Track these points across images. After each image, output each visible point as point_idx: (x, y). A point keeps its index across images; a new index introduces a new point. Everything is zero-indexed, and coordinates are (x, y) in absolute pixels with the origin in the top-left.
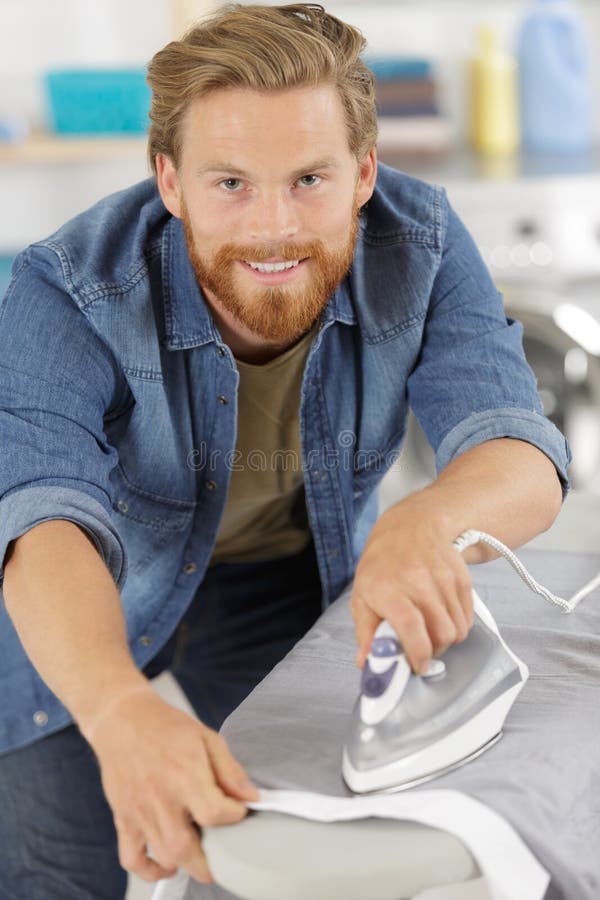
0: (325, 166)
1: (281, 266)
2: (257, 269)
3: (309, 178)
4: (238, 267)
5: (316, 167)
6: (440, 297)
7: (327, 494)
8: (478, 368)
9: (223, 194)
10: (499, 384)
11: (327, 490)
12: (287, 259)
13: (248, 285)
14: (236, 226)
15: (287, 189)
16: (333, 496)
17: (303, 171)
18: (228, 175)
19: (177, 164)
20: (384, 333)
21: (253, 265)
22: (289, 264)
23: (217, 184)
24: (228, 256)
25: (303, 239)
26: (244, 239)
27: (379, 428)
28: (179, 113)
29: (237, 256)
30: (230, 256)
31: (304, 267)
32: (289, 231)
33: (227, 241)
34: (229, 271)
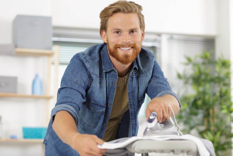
0: (136, 29)
1: (127, 49)
2: (122, 50)
3: (133, 32)
4: (118, 49)
5: (134, 29)
6: (155, 69)
7: (133, 105)
8: (163, 83)
9: (116, 34)
10: (167, 86)
11: (133, 104)
12: (129, 47)
13: (121, 53)
14: (118, 41)
15: (129, 33)
16: (134, 106)
17: (132, 30)
18: (117, 30)
19: (106, 31)
20: (145, 71)
21: (122, 48)
22: (129, 48)
23: (114, 32)
24: (117, 46)
25: (132, 43)
26: (120, 43)
27: (143, 91)
28: (107, 20)
29: (118, 46)
30: (117, 47)
31: (132, 49)
32: (129, 41)
33: (116, 43)
34: (116, 50)
